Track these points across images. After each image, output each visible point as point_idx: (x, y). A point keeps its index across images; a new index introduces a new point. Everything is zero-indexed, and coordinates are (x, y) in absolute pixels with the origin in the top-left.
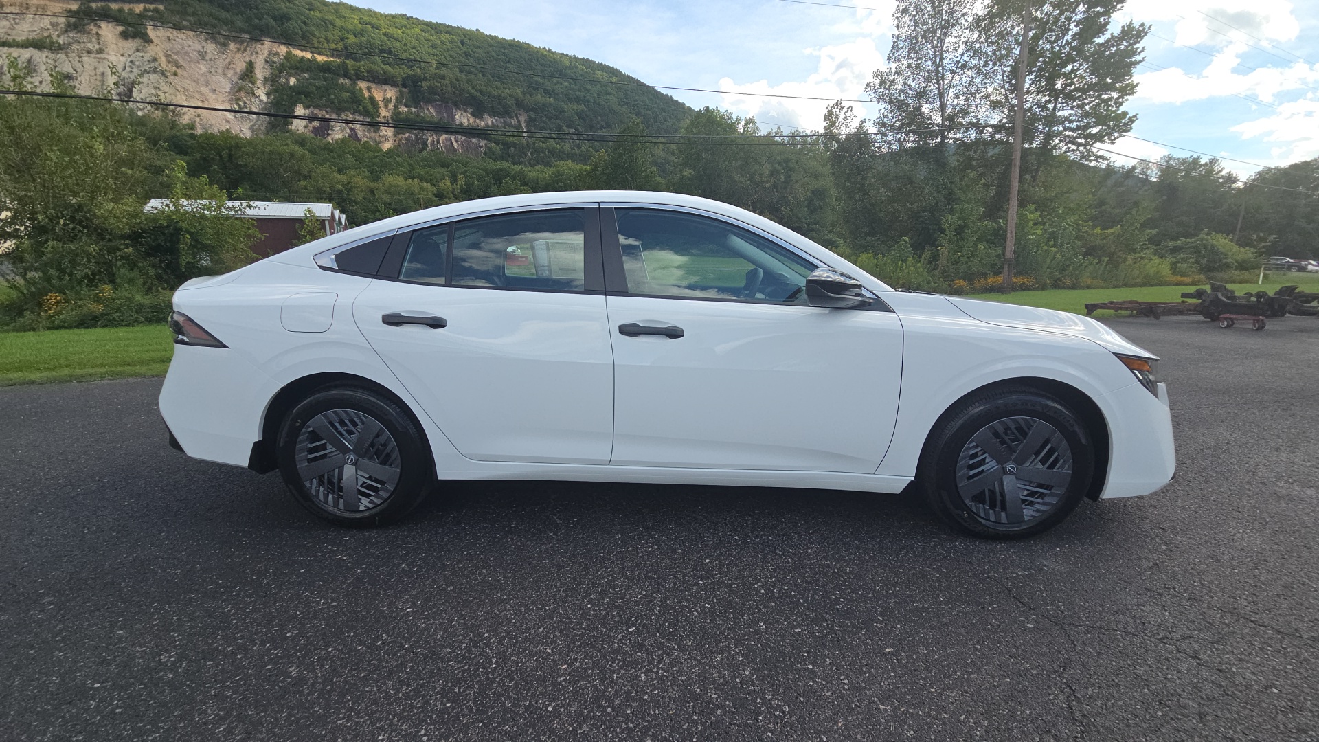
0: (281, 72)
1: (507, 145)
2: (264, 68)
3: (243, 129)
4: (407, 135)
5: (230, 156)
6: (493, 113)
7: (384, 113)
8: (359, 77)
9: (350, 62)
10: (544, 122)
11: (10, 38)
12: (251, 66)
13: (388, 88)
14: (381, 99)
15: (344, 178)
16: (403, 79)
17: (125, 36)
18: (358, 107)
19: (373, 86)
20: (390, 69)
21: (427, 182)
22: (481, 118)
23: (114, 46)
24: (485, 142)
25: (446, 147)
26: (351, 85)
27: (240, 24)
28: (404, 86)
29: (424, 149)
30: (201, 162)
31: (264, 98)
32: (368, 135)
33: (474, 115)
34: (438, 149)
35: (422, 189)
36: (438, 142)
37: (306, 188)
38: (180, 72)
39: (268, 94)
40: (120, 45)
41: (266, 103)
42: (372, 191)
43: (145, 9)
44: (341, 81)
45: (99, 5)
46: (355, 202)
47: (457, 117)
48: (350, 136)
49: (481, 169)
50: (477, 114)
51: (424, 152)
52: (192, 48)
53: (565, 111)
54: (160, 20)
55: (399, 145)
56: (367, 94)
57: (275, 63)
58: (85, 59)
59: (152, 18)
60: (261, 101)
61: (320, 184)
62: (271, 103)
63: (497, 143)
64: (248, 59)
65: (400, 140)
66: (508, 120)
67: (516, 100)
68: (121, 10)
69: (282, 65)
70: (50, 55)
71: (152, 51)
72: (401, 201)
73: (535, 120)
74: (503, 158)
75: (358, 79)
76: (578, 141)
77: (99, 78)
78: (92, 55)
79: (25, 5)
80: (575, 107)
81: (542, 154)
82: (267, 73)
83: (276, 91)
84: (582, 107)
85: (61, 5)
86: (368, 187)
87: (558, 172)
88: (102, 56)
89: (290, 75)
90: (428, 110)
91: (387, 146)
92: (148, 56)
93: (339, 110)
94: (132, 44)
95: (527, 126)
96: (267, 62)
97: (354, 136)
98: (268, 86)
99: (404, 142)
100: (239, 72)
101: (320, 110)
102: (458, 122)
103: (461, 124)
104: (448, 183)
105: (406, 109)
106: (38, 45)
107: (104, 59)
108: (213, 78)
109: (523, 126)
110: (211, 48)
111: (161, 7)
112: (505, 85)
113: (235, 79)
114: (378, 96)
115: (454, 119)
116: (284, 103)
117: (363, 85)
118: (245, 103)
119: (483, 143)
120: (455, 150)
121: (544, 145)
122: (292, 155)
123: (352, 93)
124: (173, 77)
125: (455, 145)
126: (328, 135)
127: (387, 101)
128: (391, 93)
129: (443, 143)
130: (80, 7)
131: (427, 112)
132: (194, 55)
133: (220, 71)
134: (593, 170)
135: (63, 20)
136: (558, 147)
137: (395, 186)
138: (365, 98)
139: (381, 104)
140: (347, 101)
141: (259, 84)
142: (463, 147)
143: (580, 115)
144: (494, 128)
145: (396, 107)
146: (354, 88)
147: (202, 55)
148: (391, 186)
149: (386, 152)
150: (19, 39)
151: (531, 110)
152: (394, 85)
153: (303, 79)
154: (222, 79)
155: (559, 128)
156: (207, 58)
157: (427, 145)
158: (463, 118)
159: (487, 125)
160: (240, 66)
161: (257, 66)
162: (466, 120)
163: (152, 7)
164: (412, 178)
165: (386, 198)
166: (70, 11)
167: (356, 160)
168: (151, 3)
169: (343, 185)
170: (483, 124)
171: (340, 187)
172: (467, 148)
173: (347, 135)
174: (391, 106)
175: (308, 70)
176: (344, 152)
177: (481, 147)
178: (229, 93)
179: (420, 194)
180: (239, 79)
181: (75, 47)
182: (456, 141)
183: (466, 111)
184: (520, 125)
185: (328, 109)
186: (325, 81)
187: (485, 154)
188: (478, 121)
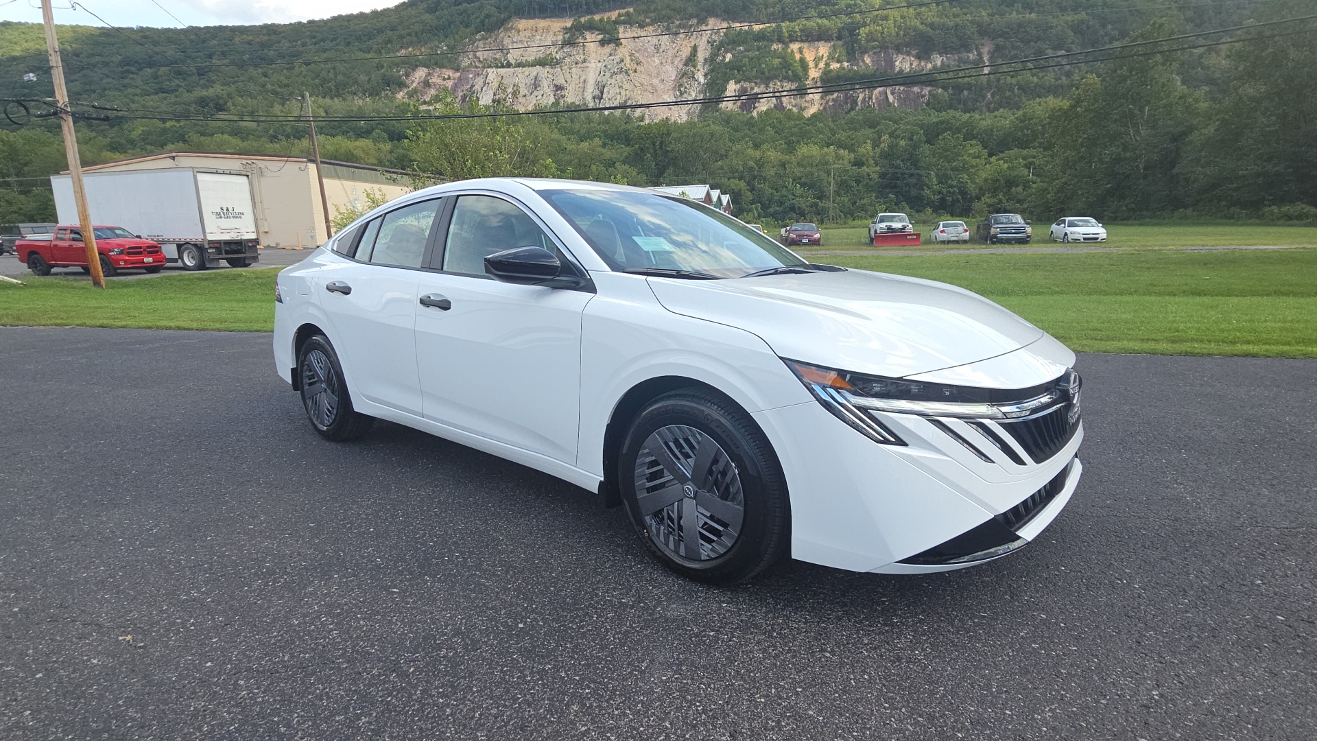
0: (719, 50)
1: (959, 89)
2: (705, 49)
3: (680, 115)
4: (835, 95)
5: (661, 143)
6: (944, 51)
7: (814, 73)
8: (792, 39)
9: (785, 25)
10: (1017, 48)
11: (524, 59)
12: (695, 49)
13: (821, 44)
14: (812, 59)
15: (758, 154)
16: (839, 30)
17: (603, 43)
18: (787, 72)
19: (805, 45)
20: (825, 21)
21: (845, 149)
22: (928, 59)
23: (594, 55)
24: (929, 88)
25: (879, 105)
26: (783, 49)
27: (690, 10)
28: (839, 38)
29: (852, 109)
30: (639, 152)
31: (702, 80)
32: (794, 102)
33: (919, 57)
34: (870, 106)
35: (838, 157)
36: (870, 98)
37: (722, 168)
38: (639, 68)
39: (705, 75)
40: (599, 52)
41: (704, 84)
42: (783, 165)
43: (620, 15)
44: (775, 46)
45: (587, 18)
46: (765, 179)
47: (897, 63)
48: (775, 106)
49: (917, 125)
50: (923, 55)
51: (852, 113)
52: (650, 43)
53: (1051, 28)
54: (629, 21)
55: (825, 108)
56: (798, 56)
57: (715, 41)
58: (574, 70)
59: (624, 23)
60: (699, 83)
61: (734, 163)
62: (707, 84)
63: (945, 88)
64: (693, 44)
65: (827, 102)
66: (964, 55)
67: (979, 25)
68: (601, 20)
69: (721, 42)
70: (550, 70)
71: (623, 52)
72: (812, 174)
73: (1004, 48)
74: (951, 107)
75: (791, 41)
76: (1068, 67)
77: (581, 85)
78: (579, 66)
79: (534, 29)
80: (1069, 18)
81: (1008, 93)
82: (707, 54)
83: (712, 71)
84: (1083, 15)
85: (559, 24)
86: (780, 161)
87: (1025, 115)
88: (585, 65)
89: (726, 52)
90: (863, 61)
91: (812, 110)
92: (617, 59)
93: (767, 80)
94: (608, 49)
95: (990, 59)
96: (708, 42)
97: (779, 107)
98: (707, 67)
99: (830, 104)
100: (685, 59)
101: (750, 82)
102: (897, 69)
103: (901, 71)
104: (869, 147)
105: (838, 65)
106: (542, 63)
107: (587, 67)
108: (663, 68)
109: (986, 58)
110: (665, 39)
111: (631, 10)
112: (965, 10)
113: (680, 66)
114: (809, 56)
115: (892, 66)
116: (718, 82)
117: (795, 46)
118: (686, 88)
119: (926, 91)
120: (889, 104)
121: (1014, 81)
122: (712, 135)
123: (783, 58)
124: (633, 74)
125: (891, 98)
126: (755, 108)
127: (817, 60)
128: (824, 49)
129: (876, 99)
130: (573, 24)
131: (861, 64)
132: (651, 49)
133: (669, 61)
134: (1073, 107)
135: (560, 37)
136: (1035, 79)
137: (807, 157)
138: (796, 62)
139: (811, 65)
140: (777, 68)
141: (699, 66)
142: (900, 99)
143: (1077, 29)
144: (944, 69)
145: (827, 65)
146: (786, 52)
147: (657, 48)
148: (804, 157)
149: (809, 119)
150: (529, 59)
151: (1000, 36)
152: (828, 40)
153: (738, 53)
154: (670, 68)
155: (1040, 52)
156: (661, 50)
157: (857, 105)
158: (904, 63)
159: (935, 67)
160: (686, 52)
161: (699, 49)
162: (908, 65)
163: (623, 11)
164: (828, 145)
165: (798, 171)
166: (566, 29)
167: (776, 132)
168: (623, 9)
169: (756, 162)
170: (929, 66)
171: (752, 163)
172: (903, 101)
173: (772, 106)
174: (822, 65)
175: (744, 42)
176: (765, 124)
177: (923, 96)
178: (674, 80)
179: (835, 163)
180: (684, 65)
181: (567, 60)
182: (893, 93)
183: (909, 54)
184: (981, 58)
185: (758, 81)
186: (758, 50)
187: (928, 104)
188: (923, 64)
